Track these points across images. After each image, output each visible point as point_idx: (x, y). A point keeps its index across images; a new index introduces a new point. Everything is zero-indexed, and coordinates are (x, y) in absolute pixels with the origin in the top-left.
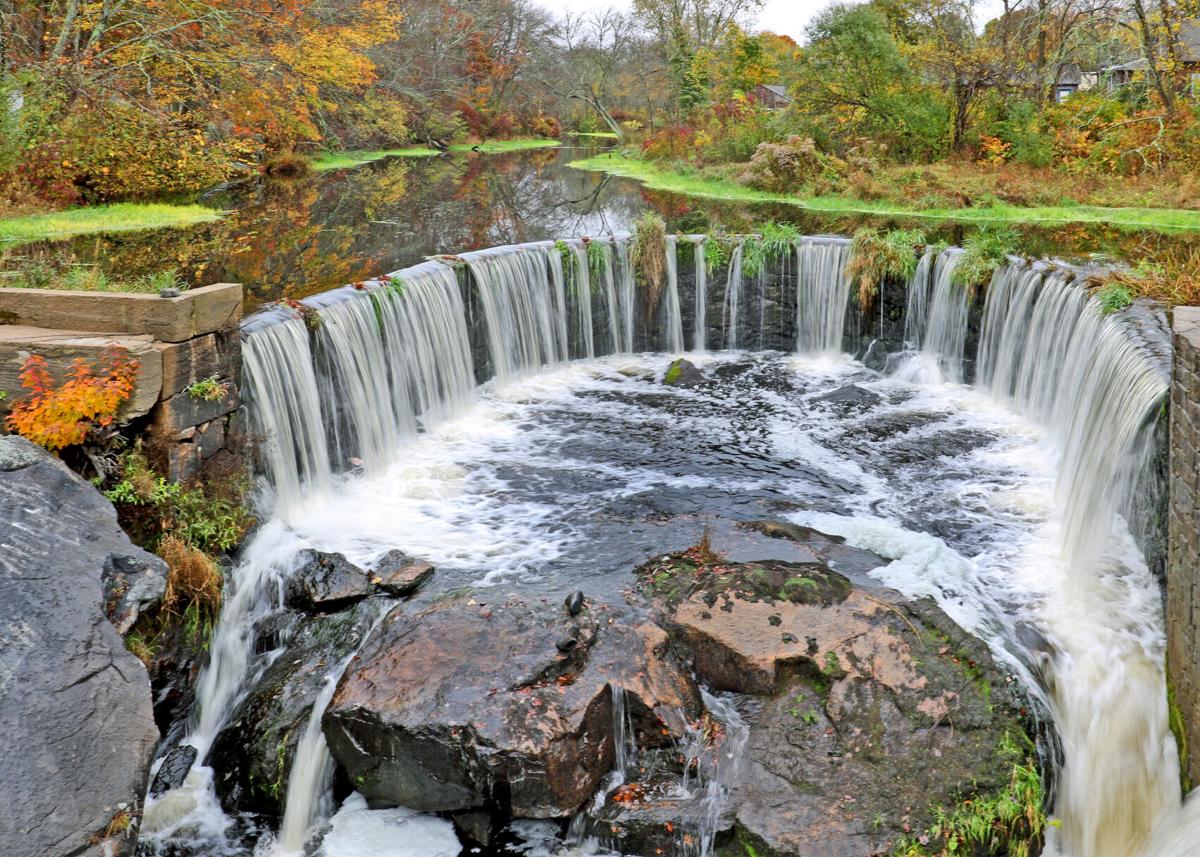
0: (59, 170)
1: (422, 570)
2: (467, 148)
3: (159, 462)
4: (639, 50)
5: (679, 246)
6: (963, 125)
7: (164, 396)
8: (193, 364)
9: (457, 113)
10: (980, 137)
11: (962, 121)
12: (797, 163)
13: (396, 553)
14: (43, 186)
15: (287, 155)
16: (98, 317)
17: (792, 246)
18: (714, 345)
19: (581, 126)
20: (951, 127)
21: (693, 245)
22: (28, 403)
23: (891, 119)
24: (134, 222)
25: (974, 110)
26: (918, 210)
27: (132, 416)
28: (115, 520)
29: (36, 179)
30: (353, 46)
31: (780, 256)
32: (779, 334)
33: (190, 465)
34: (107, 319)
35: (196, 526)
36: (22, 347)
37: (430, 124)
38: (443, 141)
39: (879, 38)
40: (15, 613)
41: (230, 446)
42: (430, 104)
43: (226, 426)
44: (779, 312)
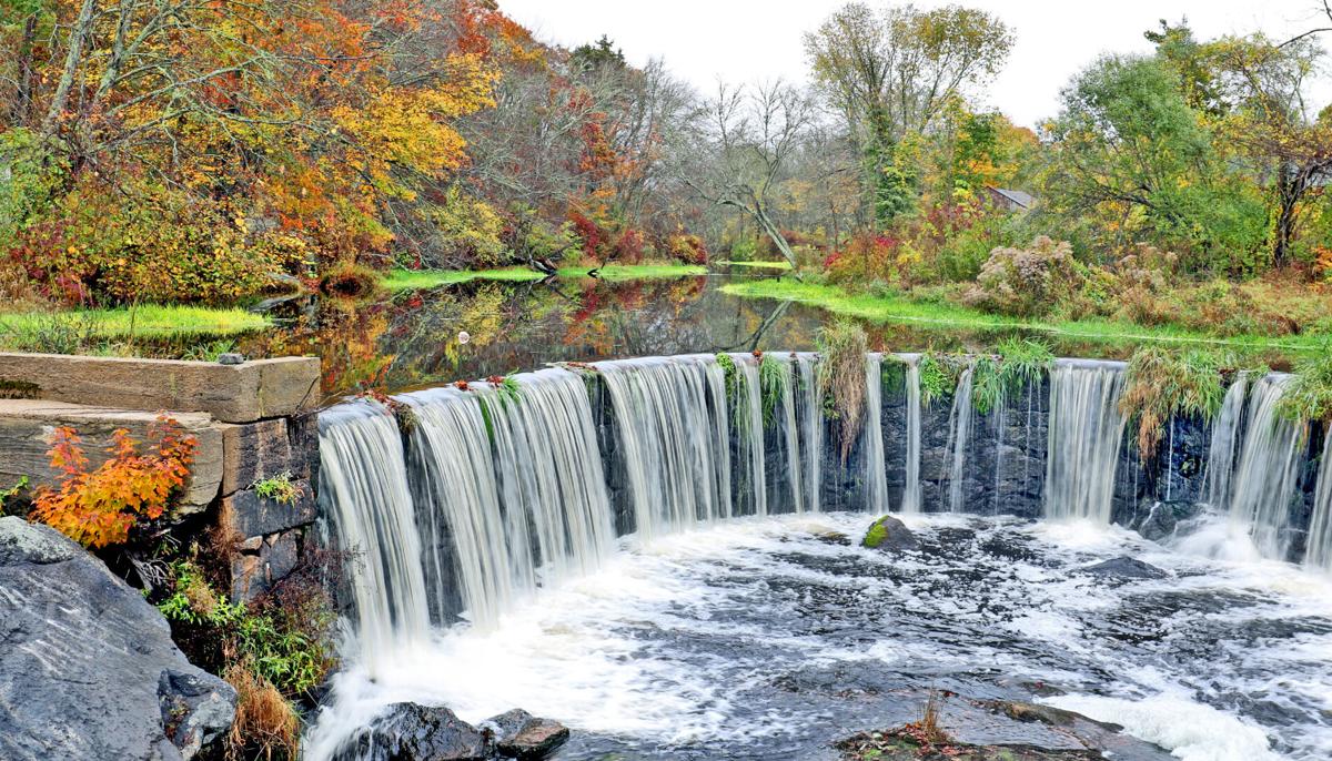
0: (62, 260)
1: (555, 731)
2: (582, 272)
3: (218, 573)
4: (817, 144)
5: (883, 366)
6: (1288, 234)
7: (226, 492)
8: (260, 454)
9: (567, 224)
10: (1314, 250)
11: (1287, 225)
12: (1047, 274)
13: (521, 713)
14: (44, 279)
15: (347, 267)
16: (140, 389)
17: (1044, 371)
18: (928, 506)
19: (734, 253)
20: (1271, 235)
21: (904, 367)
22: (56, 491)
23: (1180, 220)
24: (161, 324)
25: (1306, 210)
26: (1222, 337)
27: (186, 510)
28: (169, 635)
29: (35, 268)
30: (436, 115)
31: (1026, 384)
32: (1022, 494)
33: (256, 584)
34: (151, 391)
35: (265, 659)
36: (46, 421)
37: (532, 239)
38: (549, 262)
39: (1169, 103)
40: (58, 714)
41: (305, 567)
42: (532, 212)
43: (300, 541)
44: (1022, 462)
